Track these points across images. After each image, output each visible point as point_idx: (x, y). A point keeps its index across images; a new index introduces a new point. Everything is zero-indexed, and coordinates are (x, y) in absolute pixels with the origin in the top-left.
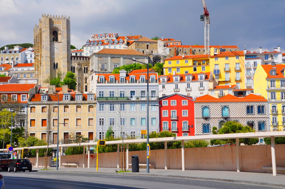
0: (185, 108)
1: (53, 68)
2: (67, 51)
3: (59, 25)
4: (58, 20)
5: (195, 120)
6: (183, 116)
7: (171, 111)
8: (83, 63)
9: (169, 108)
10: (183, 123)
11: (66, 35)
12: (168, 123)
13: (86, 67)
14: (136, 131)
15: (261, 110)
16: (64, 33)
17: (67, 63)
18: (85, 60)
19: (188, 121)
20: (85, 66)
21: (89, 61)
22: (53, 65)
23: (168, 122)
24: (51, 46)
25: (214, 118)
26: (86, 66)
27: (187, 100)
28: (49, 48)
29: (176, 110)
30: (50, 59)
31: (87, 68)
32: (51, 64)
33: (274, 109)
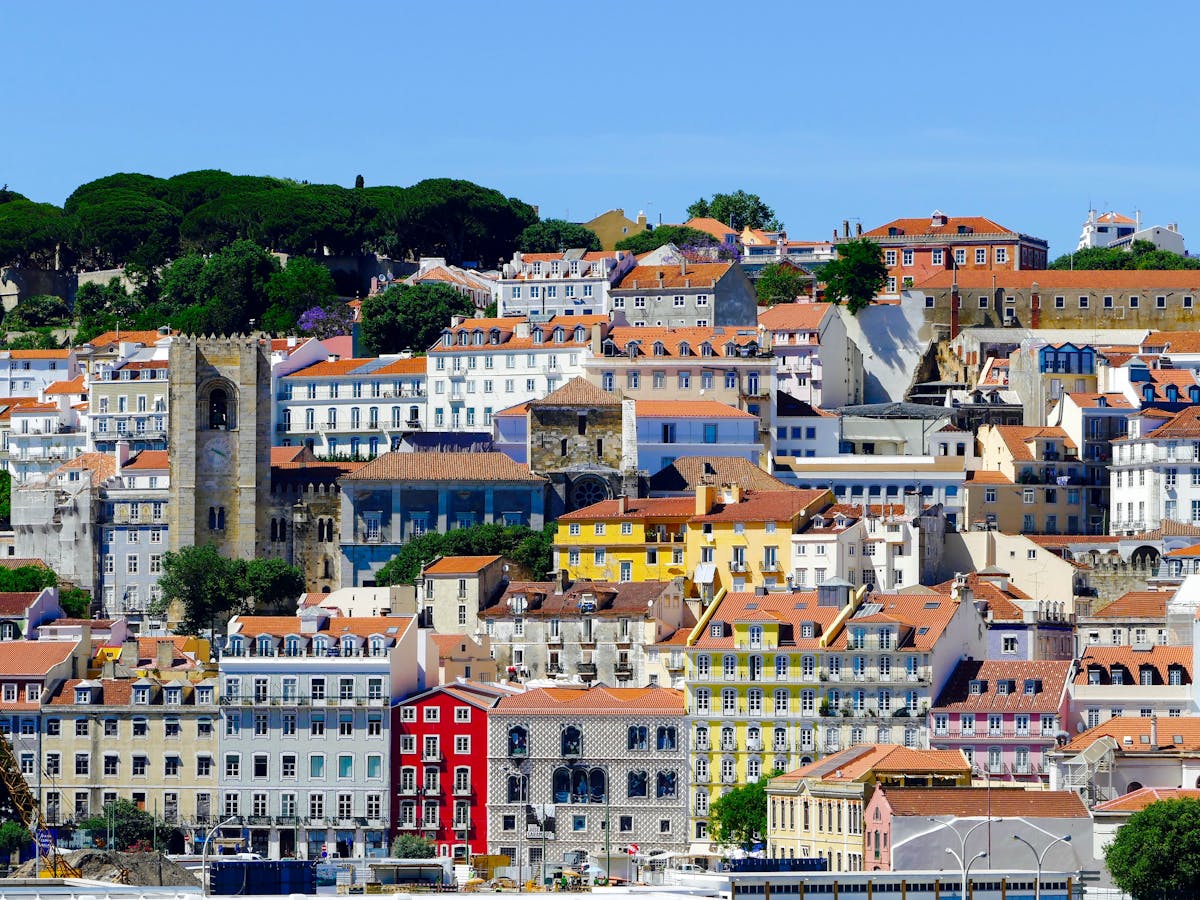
0: (463, 729)
1: (205, 525)
2: (254, 465)
3: (231, 368)
4: (229, 350)
5: (489, 765)
6: (456, 752)
7: (425, 736)
8: (314, 505)
9: (420, 728)
10: (455, 771)
11: (255, 405)
12: (415, 772)
13: (326, 518)
14: (324, 793)
15: (667, 736)
16: (248, 400)
17: (254, 507)
18: (323, 494)
19: (469, 768)
20: (322, 513)
21: (336, 495)
22: (208, 514)
23: (415, 768)
24: (203, 446)
25: (540, 760)
26: (326, 513)
27: (469, 708)
28: (193, 455)
29: (438, 736)
30: (195, 494)
31: (330, 520)
32: (197, 514)
33: (702, 736)
